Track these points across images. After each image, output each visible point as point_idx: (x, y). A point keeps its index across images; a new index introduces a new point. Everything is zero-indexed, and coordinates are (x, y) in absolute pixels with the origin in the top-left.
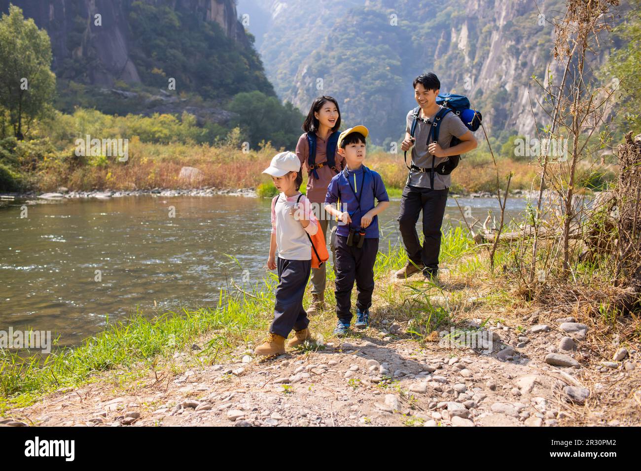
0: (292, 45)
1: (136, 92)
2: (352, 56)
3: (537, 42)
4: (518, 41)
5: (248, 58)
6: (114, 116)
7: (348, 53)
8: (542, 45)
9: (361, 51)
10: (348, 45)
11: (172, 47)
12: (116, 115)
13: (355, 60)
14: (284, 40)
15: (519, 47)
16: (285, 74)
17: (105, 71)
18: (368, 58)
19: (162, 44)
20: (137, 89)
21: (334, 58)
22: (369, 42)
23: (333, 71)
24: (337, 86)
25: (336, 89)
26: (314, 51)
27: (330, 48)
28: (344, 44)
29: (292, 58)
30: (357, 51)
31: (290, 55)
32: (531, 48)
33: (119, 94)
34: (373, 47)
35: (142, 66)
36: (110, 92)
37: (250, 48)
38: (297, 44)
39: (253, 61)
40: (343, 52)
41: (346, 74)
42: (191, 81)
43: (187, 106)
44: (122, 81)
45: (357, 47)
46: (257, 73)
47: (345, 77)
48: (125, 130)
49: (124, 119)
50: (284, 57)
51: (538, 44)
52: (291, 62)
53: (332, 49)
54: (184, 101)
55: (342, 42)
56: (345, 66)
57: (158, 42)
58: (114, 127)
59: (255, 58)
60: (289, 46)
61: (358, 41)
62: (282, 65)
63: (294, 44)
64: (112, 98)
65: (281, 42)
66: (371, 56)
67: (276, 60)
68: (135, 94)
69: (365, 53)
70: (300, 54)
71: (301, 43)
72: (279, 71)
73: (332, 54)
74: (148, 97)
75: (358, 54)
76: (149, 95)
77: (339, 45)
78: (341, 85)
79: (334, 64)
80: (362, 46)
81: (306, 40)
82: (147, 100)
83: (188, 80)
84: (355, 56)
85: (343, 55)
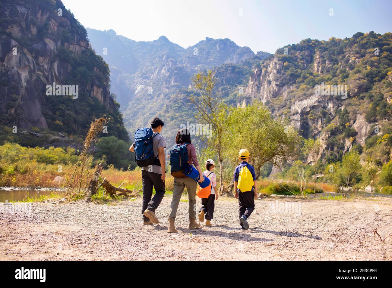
0: (145, 109)
1: (44, 134)
2: (180, 117)
3: (283, 113)
4: (273, 112)
5: (114, 117)
6: (27, 148)
7: (177, 115)
8: (286, 114)
9: (185, 114)
10: (177, 110)
11: (68, 110)
12: (29, 147)
13: (181, 119)
14: (141, 106)
15: (274, 115)
16: (141, 125)
17: (27, 121)
18: (188, 118)
19: (63, 108)
20: (45, 132)
21: (169, 117)
22: (190, 109)
23: (167, 125)
24: (170, 133)
25: (170, 135)
26: (158, 113)
27: (167, 111)
28: (175, 110)
29: (145, 116)
30: (183, 114)
31: (144, 114)
32: (280, 116)
33: (33, 135)
34: (192, 112)
35: (50, 119)
36: (28, 133)
37: (117, 111)
38: (148, 108)
39: (117, 118)
40: (174, 114)
41: (175, 127)
42: (78, 129)
43: (73, 143)
44: (36, 127)
45: (183, 111)
46: (119, 125)
47: (174, 128)
48: (33, 156)
49: (33, 149)
50: (140, 115)
51: (284, 113)
52: (145, 118)
53: (168, 112)
54: (72, 140)
55: (174, 108)
56: (175, 122)
57: (60, 107)
58: (26, 154)
59: (118, 117)
60: (144, 109)
61: (184, 108)
62: (138, 120)
63: (147, 108)
64: (29, 137)
65: (140, 107)
66: (190, 117)
67: (136, 117)
68: (43, 135)
69: (187, 115)
70: (150, 114)
71: (152, 107)
72: (137, 124)
73: (168, 115)
74: (51, 137)
75: (183, 115)
76: (51, 135)
77: (172, 110)
78: (172, 133)
79: (169, 121)
80: (186, 111)
81: (154, 106)
82: (50, 139)
83: (77, 128)
84: (181, 116)
85: (175, 116)
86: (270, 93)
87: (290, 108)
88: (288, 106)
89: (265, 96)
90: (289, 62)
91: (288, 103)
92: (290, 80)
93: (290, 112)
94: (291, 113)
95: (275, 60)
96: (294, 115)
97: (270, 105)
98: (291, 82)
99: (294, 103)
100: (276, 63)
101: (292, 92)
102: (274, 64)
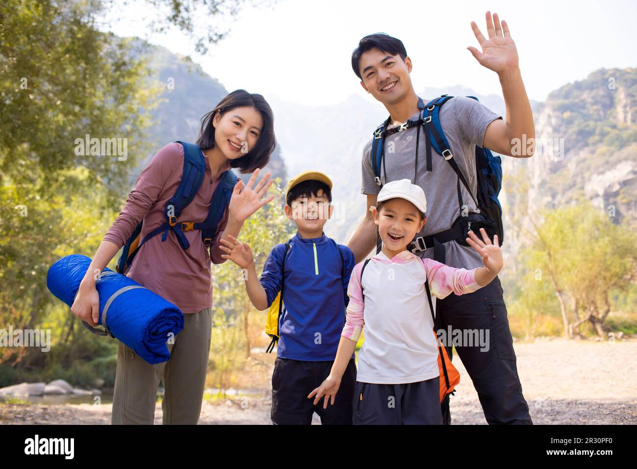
4: (554, 196)
8: (577, 199)
15: (556, 202)
32: (567, 203)
51: (573, 198)
86: (545, 164)
87: (582, 188)
88: (579, 186)
89: (537, 173)
90: (572, 111)
91: (579, 180)
92: (578, 141)
93: (583, 195)
94: (587, 197)
95: (548, 111)
96: (591, 198)
97: (547, 186)
98: (580, 145)
99: (589, 180)
100: (549, 117)
101: (584, 160)
102: (546, 117)
